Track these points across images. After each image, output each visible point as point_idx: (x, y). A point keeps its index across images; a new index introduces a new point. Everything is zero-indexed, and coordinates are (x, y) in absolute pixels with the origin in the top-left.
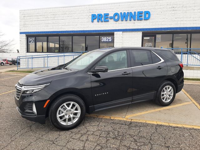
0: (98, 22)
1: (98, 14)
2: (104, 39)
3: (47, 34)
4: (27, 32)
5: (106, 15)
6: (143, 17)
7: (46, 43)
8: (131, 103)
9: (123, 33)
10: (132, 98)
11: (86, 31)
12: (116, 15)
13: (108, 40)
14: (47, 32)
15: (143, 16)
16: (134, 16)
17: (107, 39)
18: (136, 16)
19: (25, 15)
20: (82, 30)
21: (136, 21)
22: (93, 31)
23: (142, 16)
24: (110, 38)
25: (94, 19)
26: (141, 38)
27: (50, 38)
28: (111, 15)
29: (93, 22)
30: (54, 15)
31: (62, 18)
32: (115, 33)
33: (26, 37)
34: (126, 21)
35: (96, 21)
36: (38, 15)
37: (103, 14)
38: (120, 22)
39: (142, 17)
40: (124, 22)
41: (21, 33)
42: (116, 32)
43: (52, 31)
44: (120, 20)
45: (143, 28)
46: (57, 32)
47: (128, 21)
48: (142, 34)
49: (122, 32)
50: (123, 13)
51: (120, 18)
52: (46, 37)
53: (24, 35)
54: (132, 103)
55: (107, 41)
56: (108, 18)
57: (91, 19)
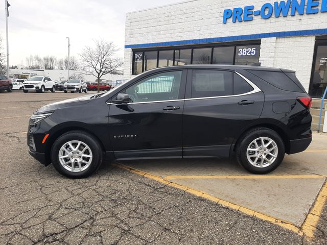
0: (234, 22)
1: (234, 9)
2: (243, 51)
3: (158, 47)
4: (133, 45)
5: (248, 10)
6: (319, 8)
7: (156, 60)
8: (181, 157)
9: (278, 39)
10: (182, 149)
11: (214, 39)
12: (267, 7)
13: (250, 53)
14: (157, 43)
15: (320, 5)
16: (300, 6)
17: (247, 52)
18: (306, 7)
19: (132, 21)
20: (207, 38)
21: (305, 16)
22: (225, 38)
23: (317, 6)
24: (253, 50)
25: (227, 18)
26: (313, 48)
27: (161, 52)
28: (258, 8)
29: (225, 23)
30: (169, 16)
31: (180, 21)
32: (263, 40)
33: (132, 53)
34: (285, 16)
35: (230, 21)
36: (147, 18)
37: (243, 8)
38: (273, 19)
39: (316, 8)
40: (281, 19)
41: (126, 47)
42: (265, 39)
43: (165, 41)
44: (273, 15)
45: (318, 29)
46: (171, 42)
47: (289, 17)
48: (316, 40)
49: (275, 38)
50: (279, 3)
51: (274, 13)
52: (157, 52)
53: (130, 49)
54: (184, 157)
55: (248, 54)
56: (252, 14)
57: (222, 18)
